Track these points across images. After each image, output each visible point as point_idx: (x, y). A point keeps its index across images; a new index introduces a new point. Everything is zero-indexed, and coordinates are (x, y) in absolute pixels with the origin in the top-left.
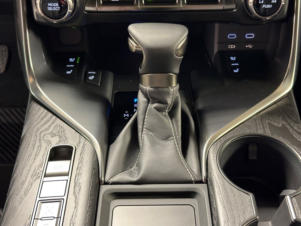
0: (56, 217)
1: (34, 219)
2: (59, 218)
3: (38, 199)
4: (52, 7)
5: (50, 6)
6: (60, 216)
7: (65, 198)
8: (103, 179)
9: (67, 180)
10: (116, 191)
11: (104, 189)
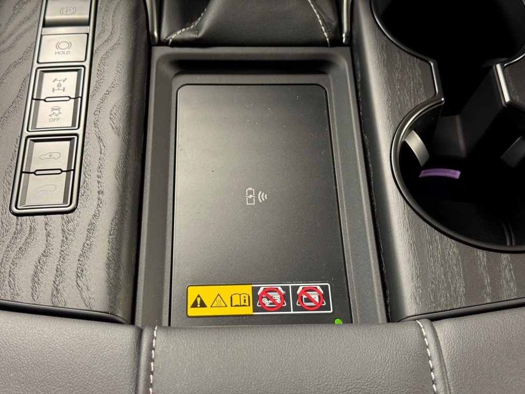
0: (74, 97)
1: (33, 99)
2: (80, 99)
3: (36, 65)
6: (80, 95)
7: (87, 64)
8: (156, 34)
9: (88, 34)
10: (181, 58)
11: (159, 52)
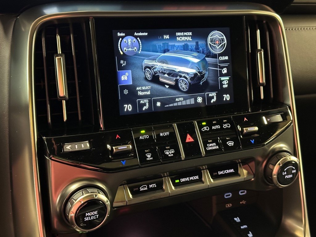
4: (90, 216)
5: (88, 216)
